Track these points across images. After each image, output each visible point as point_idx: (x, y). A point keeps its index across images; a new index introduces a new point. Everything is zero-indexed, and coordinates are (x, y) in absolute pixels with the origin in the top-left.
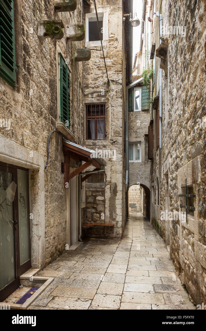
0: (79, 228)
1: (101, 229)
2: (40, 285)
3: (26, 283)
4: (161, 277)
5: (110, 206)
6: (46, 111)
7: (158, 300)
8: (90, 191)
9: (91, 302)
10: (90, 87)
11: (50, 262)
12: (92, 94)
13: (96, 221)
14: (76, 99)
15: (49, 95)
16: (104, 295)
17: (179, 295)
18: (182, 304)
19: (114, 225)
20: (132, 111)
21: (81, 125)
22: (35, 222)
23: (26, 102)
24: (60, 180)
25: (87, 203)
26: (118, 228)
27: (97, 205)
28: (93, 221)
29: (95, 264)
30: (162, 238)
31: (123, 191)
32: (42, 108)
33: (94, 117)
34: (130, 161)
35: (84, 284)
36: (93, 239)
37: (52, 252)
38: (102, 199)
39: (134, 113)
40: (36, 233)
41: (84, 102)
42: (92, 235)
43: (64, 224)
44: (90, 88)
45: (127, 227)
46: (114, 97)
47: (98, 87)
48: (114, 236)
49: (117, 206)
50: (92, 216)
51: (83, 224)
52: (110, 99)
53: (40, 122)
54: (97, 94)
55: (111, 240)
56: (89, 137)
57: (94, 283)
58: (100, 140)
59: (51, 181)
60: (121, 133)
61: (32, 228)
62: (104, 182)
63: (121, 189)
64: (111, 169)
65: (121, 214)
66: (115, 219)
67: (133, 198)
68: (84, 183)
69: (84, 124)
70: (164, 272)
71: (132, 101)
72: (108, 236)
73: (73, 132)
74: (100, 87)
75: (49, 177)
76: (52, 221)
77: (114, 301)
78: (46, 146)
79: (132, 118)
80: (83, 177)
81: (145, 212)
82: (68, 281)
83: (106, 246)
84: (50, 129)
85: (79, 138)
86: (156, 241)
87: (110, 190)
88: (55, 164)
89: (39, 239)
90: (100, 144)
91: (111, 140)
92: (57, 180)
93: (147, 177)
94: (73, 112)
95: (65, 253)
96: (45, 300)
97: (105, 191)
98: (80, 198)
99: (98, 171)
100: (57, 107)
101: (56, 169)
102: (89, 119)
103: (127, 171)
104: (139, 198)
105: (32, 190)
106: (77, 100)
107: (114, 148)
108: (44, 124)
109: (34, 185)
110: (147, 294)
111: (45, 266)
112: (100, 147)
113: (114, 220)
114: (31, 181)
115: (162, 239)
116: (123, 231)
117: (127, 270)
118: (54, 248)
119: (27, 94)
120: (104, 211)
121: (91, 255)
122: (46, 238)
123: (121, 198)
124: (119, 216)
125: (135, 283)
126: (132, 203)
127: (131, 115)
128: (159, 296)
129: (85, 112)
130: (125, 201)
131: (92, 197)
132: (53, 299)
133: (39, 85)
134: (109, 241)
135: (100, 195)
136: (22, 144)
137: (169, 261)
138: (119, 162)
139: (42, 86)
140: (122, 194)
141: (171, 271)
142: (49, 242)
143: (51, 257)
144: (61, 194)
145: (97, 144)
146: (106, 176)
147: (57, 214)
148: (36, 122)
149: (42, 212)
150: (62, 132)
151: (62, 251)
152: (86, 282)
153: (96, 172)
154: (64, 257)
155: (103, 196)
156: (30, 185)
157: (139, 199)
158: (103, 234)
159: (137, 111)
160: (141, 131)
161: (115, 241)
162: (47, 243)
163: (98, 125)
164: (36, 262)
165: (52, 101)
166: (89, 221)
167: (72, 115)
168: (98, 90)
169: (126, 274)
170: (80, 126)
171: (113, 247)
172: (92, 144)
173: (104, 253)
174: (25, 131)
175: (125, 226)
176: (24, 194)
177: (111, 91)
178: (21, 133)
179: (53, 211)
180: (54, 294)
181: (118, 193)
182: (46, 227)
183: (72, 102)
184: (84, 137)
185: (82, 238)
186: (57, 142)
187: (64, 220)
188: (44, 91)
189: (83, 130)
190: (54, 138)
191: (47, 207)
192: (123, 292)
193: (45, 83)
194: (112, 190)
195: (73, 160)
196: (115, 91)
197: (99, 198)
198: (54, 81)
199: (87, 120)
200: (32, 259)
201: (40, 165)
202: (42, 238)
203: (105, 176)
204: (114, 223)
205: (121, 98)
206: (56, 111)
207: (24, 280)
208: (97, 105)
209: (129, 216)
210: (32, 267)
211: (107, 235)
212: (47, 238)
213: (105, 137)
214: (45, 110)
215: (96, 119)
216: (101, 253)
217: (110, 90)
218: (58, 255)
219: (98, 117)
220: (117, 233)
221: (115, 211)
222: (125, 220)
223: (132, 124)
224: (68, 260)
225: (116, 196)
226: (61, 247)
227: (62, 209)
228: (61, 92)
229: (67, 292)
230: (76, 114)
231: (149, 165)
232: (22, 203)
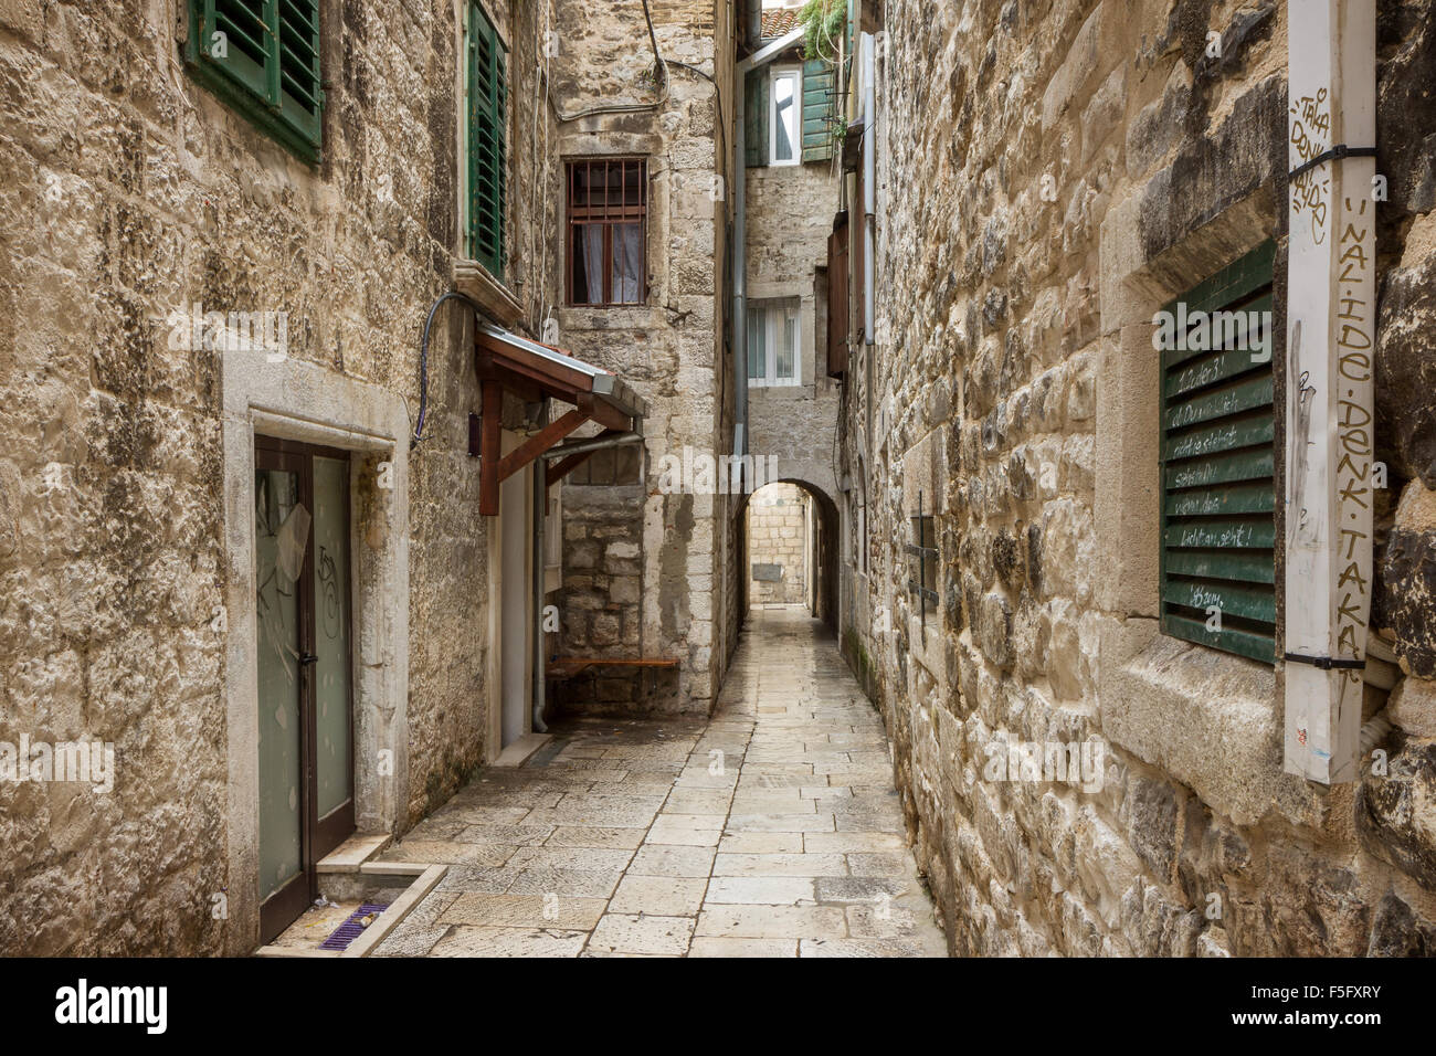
0: (535, 675)
1: (626, 679)
2: (391, 892)
3: (339, 887)
4: (846, 855)
5: (663, 584)
6: (416, 226)
7: (826, 924)
8: (582, 519)
9: (588, 940)
10: (586, 90)
11: (426, 813)
12: (592, 116)
13: (603, 647)
14: (527, 149)
15: (428, 161)
16: (636, 918)
17: (903, 909)
18: (907, 934)
19: (678, 663)
20: (763, 165)
21: (545, 249)
22: (373, 655)
23: (351, 210)
24: (463, 484)
25: (568, 569)
26: (696, 672)
27: (611, 577)
28: (594, 647)
29: (598, 817)
30: (877, 710)
31: (716, 517)
32: (403, 219)
33: (599, 212)
34: (752, 383)
35: (559, 885)
36: (591, 721)
37: (432, 774)
38: (632, 555)
39: (770, 174)
40: (375, 697)
41: (557, 153)
42: (589, 707)
43: (475, 661)
44: (583, 94)
45: (736, 668)
46: (684, 132)
47: (616, 90)
48: (681, 708)
49: (693, 583)
50: (591, 625)
51: (552, 659)
52: (664, 138)
53: (397, 272)
54: (610, 118)
55: (665, 724)
56: (579, 295)
57: (596, 880)
58: (624, 306)
59: (432, 493)
60: (710, 278)
61: (361, 677)
62: (639, 483)
63: (709, 512)
64: (669, 430)
65: (709, 614)
66: (684, 636)
67: (769, 538)
68: (557, 491)
69: (557, 244)
70: (862, 837)
71: (759, 125)
72: (653, 709)
73: (517, 284)
74: (625, 91)
75: (424, 480)
76: (433, 648)
77: (669, 934)
78: (415, 360)
79: (763, 197)
80: (551, 466)
81: (819, 601)
82: (497, 876)
83: (645, 747)
84: (432, 291)
85: (537, 304)
86: (852, 722)
87: (665, 515)
88: (449, 425)
89: (387, 721)
90: (625, 324)
91: (668, 307)
92: (453, 485)
93: (824, 452)
94: (514, 205)
95: (480, 779)
96: (421, 937)
97: (641, 518)
98: (540, 551)
99: (615, 439)
100: (455, 201)
101: (450, 444)
102: (578, 222)
103: (739, 428)
104: (796, 536)
105: (363, 534)
106: (532, 149)
107: (682, 341)
108: (409, 278)
109: (369, 511)
110: (790, 910)
111: (407, 826)
112: (624, 337)
113: (680, 638)
114: (361, 499)
115: (875, 716)
116: (718, 687)
117: (723, 834)
118: (440, 754)
119: (353, 180)
120: (640, 605)
121: (584, 782)
122: (412, 715)
123: (710, 549)
124: (700, 623)
125: (751, 876)
126: (766, 560)
127: (755, 182)
128: (830, 914)
129: (561, 193)
130: (730, 559)
131: (590, 546)
132: (451, 932)
133: (393, 133)
134: (660, 727)
135: (623, 538)
136: (338, 366)
137: (889, 799)
138: (701, 397)
139: (404, 134)
140: (715, 529)
141: (889, 834)
142: (422, 733)
143: (428, 791)
144: (468, 540)
145: (611, 325)
146: (648, 458)
147: (452, 622)
148: (382, 275)
149: (400, 615)
150: (472, 295)
151: (470, 772)
152: (568, 876)
153: (607, 443)
154: (477, 792)
155: (633, 543)
156: (355, 512)
157: (798, 542)
158: (634, 701)
159: (781, 168)
160: (799, 251)
161: (685, 727)
162: (415, 737)
163: (615, 244)
164: (372, 811)
165: (437, 182)
166: (576, 647)
167: (513, 215)
168: (616, 103)
169: (717, 846)
170: (539, 252)
171: (676, 750)
172: (589, 325)
173: (635, 776)
174: (347, 318)
175: (728, 666)
176: (334, 550)
177: (668, 107)
178: (334, 328)
179: (437, 611)
180: (453, 917)
181: (695, 529)
182: (411, 675)
183: (513, 164)
184: (557, 296)
185: (547, 717)
186: (455, 338)
187: (479, 645)
188: (411, 152)
189: (556, 267)
190: (446, 322)
191: (417, 594)
192: (702, 905)
193: (416, 119)
194: (672, 515)
195: (512, 397)
196: (688, 105)
197: (620, 549)
198: (448, 100)
199: (568, 226)
200: (358, 799)
201: (395, 436)
202: (400, 718)
203: (642, 459)
204: (680, 652)
205: (711, 134)
206: (452, 217)
207: (331, 879)
208: (610, 162)
209: (751, 621)
210: (359, 830)
211: (650, 704)
212: (417, 719)
213: (646, 292)
214: (415, 223)
215: (606, 221)
216: (623, 774)
217: (665, 102)
218: (455, 786)
219: (615, 211)
220: (693, 694)
221: (684, 605)
222: (728, 638)
223: (760, 220)
224: (496, 805)
225: (688, 538)
226: (467, 754)
227: (469, 602)
228: (470, 141)
229: (500, 911)
230: (525, 207)
231: (832, 397)
232: (325, 583)
